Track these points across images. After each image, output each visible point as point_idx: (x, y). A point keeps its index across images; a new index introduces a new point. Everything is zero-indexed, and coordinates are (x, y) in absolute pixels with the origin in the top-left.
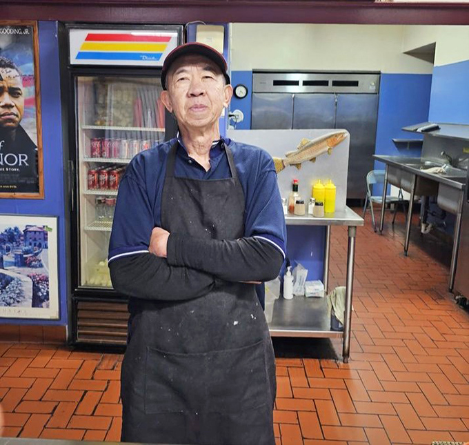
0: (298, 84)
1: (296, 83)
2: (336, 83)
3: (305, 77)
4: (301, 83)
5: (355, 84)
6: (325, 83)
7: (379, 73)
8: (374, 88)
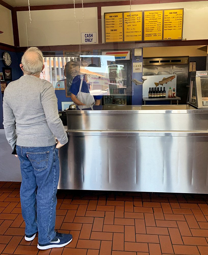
0: (159, 62)
1: (158, 62)
2: (172, 61)
3: (161, 59)
4: (160, 62)
5: (180, 61)
6: (169, 61)
7: (188, 57)
8: (187, 62)
